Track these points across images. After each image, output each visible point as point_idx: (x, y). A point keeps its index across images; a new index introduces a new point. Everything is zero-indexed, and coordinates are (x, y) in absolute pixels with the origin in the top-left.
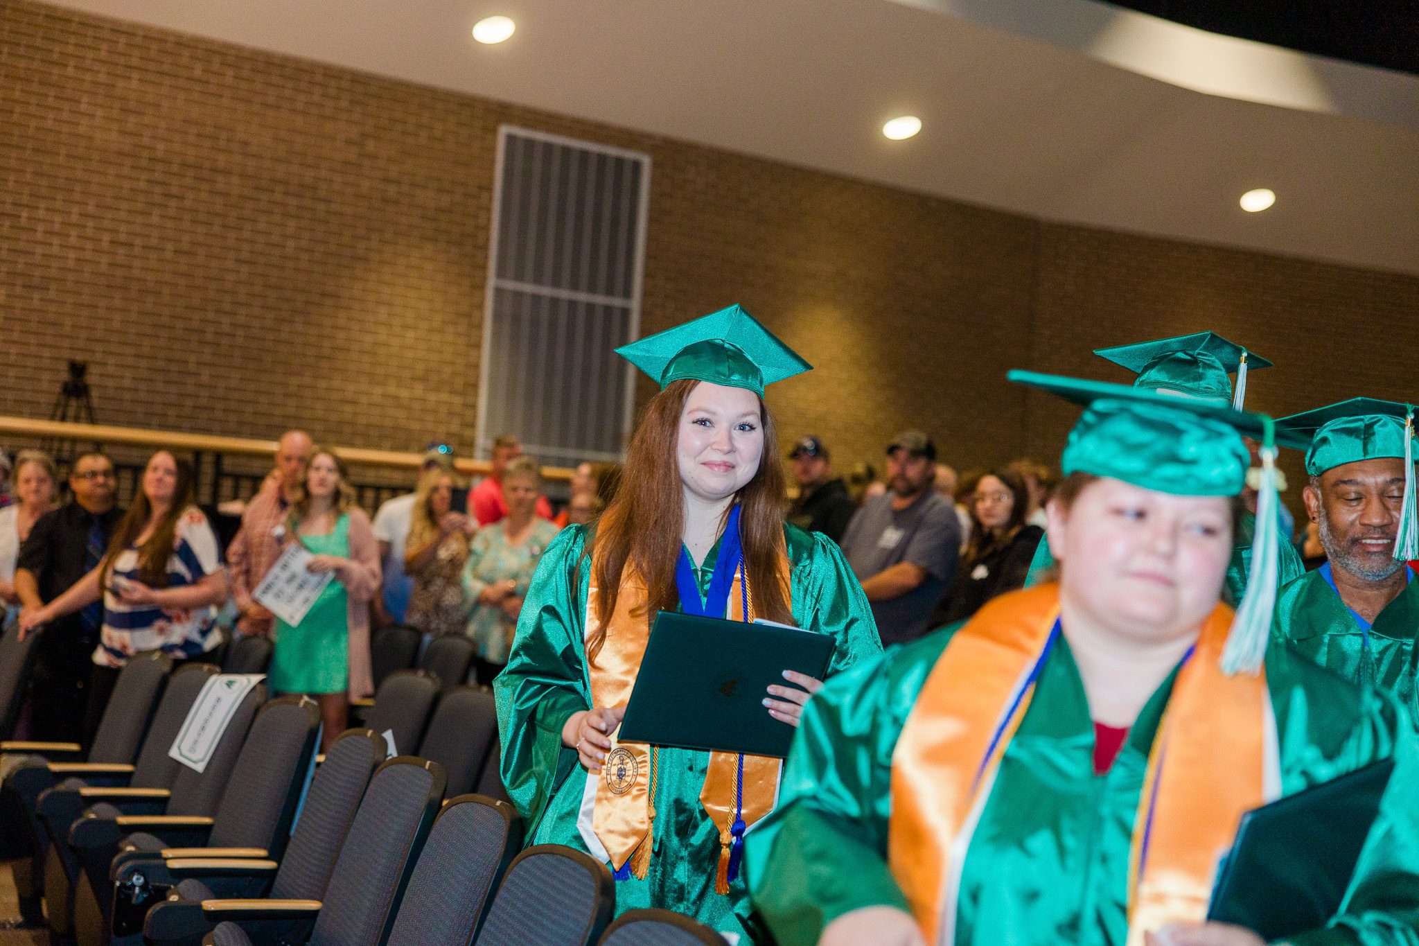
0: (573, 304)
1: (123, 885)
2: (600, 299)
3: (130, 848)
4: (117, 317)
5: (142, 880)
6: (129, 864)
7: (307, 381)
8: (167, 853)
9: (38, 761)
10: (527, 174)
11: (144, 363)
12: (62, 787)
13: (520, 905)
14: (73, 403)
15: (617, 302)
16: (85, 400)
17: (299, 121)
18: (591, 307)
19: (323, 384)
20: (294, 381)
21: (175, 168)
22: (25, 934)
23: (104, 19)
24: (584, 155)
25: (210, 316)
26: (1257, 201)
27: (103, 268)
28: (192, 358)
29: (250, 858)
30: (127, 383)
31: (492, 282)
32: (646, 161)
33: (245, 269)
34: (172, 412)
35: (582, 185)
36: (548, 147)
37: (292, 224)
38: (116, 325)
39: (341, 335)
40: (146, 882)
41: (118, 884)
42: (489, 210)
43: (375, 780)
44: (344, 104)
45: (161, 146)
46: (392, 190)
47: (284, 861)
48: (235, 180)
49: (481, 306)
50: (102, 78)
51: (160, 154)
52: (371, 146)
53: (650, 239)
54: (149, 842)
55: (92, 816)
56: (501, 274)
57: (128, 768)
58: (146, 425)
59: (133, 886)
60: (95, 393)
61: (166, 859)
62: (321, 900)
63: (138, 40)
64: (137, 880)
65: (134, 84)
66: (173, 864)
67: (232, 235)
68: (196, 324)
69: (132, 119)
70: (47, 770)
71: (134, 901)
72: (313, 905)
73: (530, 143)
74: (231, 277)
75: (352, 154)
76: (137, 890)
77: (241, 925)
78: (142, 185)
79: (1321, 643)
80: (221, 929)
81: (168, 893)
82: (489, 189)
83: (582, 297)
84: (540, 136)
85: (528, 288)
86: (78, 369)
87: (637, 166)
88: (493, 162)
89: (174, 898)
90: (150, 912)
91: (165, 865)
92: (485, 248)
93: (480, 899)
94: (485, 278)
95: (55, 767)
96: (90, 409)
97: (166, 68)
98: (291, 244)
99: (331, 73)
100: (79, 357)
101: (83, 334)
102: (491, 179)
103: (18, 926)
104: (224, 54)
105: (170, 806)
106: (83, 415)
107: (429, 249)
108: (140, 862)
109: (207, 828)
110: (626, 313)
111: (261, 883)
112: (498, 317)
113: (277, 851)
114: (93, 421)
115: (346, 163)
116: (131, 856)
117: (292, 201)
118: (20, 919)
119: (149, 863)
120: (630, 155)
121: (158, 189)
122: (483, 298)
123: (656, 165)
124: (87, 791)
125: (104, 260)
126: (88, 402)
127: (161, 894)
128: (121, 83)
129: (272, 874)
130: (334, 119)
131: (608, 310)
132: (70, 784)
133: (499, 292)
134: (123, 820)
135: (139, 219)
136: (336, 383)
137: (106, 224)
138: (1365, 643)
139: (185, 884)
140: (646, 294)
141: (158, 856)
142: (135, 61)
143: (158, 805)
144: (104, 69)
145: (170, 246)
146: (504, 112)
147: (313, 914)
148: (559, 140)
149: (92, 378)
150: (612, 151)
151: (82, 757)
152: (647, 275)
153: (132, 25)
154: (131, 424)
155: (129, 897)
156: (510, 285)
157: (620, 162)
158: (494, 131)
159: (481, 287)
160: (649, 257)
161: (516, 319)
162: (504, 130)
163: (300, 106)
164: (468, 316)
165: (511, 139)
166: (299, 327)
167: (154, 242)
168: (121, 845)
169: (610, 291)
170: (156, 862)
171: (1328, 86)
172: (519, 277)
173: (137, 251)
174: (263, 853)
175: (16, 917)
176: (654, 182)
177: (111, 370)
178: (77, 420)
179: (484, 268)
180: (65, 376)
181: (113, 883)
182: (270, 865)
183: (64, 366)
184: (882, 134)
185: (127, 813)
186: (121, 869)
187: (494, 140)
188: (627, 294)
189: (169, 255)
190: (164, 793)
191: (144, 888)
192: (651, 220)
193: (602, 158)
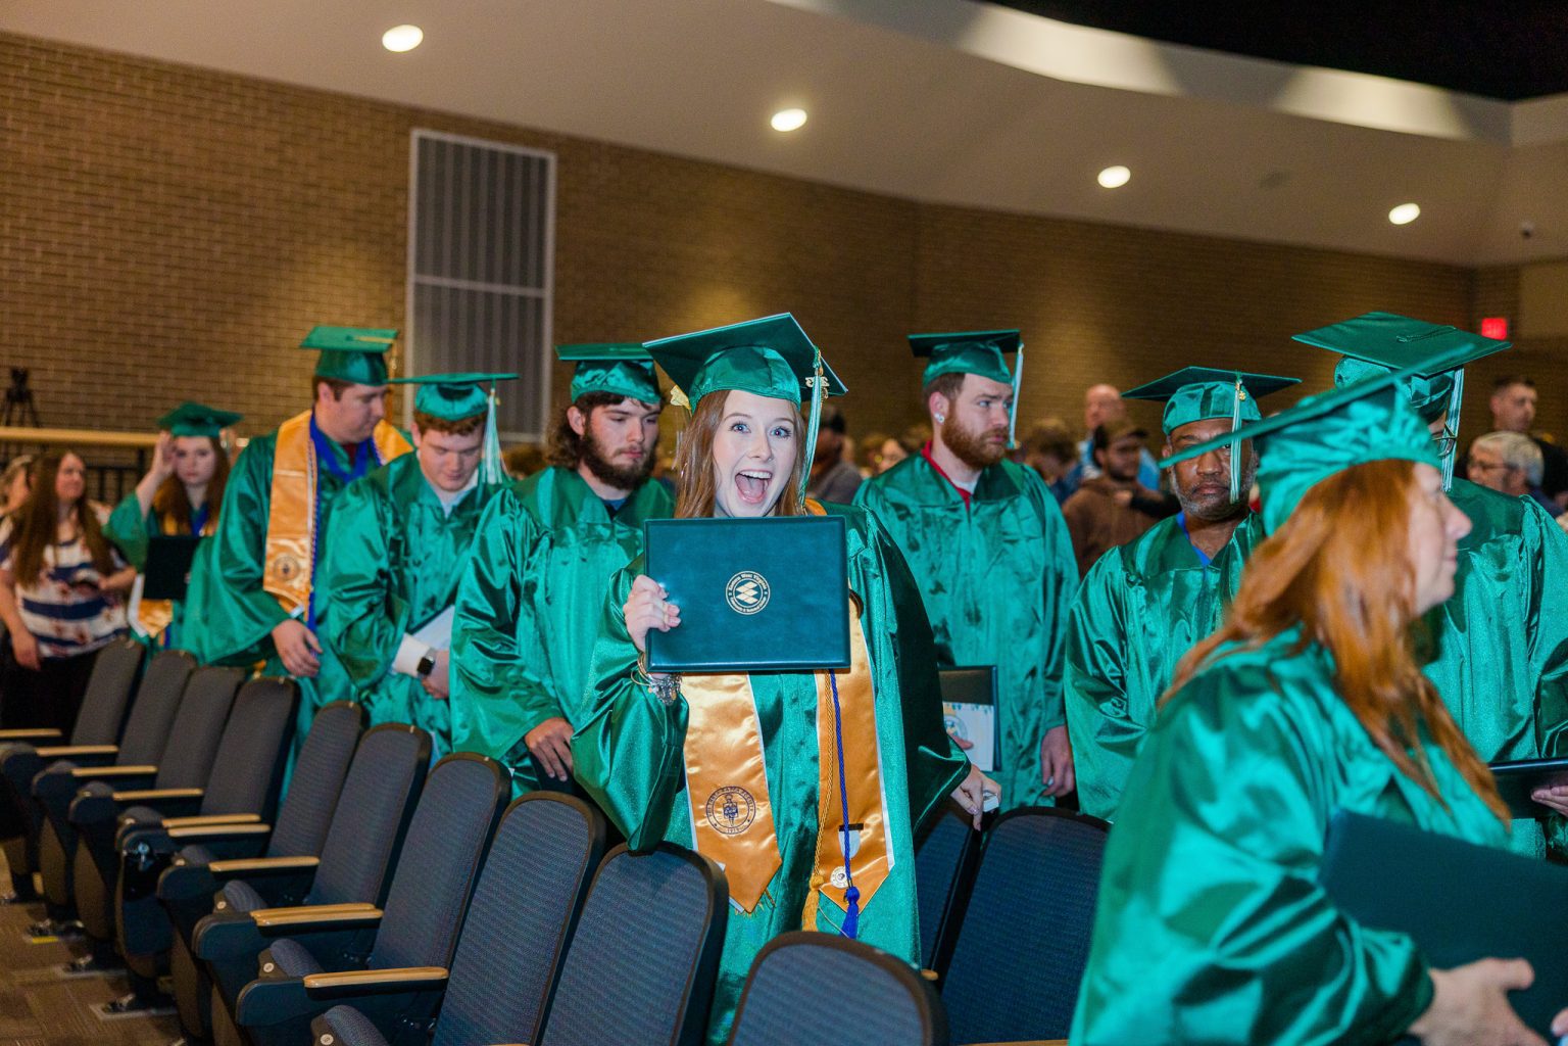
0: (489, 296)
1: (130, 855)
2: (515, 291)
3: (129, 821)
4: (54, 324)
5: (147, 849)
6: (134, 835)
7: (240, 377)
8: (167, 823)
9: (24, 748)
10: (440, 176)
11: (81, 368)
12: (52, 769)
13: (518, 846)
14: (17, 409)
15: (531, 292)
16: (27, 404)
17: (220, 131)
18: (506, 298)
19: (255, 380)
20: (228, 379)
21: (102, 179)
22: (19, 908)
23: (23, 38)
24: (493, 155)
25: (144, 320)
26: (1114, 177)
27: (38, 278)
28: (129, 361)
29: (245, 823)
30: (67, 386)
31: (412, 278)
32: (552, 158)
33: (176, 274)
34: (113, 413)
35: (492, 183)
36: (459, 148)
37: (218, 229)
38: (53, 331)
39: (271, 334)
40: (151, 850)
41: (125, 853)
42: (405, 209)
43: (362, 744)
44: (262, 113)
45: (87, 159)
46: (312, 194)
47: (278, 823)
48: (161, 189)
49: (402, 302)
50: (26, 94)
51: (86, 167)
52: (290, 152)
53: (559, 231)
54: (146, 815)
55: (87, 794)
56: (420, 269)
57: (112, 749)
58: (89, 427)
59: (139, 855)
60: (37, 398)
61: (167, 829)
62: (319, 857)
63: (59, 58)
64: (143, 849)
65: (57, 100)
66: (174, 833)
67: (161, 242)
68: (131, 328)
69: (57, 134)
70: (36, 755)
71: (141, 868)
72: (312, 861)
73: (441, 145)
74: (162, 282)
75: (273, 161)
76: (143, 858)
77: (250, 884)
78: (71, 197)
79: (1168, 578)
80: (231, 887)
81: (173, 859)
82: (405, 190)
83: (498, 289)
84: (450, 138)
85: (446, 282)
86: (20, 376)
87: (543, 163)
88: (406, 163)
89: (180, 863)
90: (162, 876)
91: (167, 834)
92: (404, 245)
93: (479, 844)
94: (405, 274)
95: (43, 752)
96: (34, 413)
97: (88, 84)
98: (218, 249)
99: (250, 84)
100: (20, 364)
101: (22, 342)
102: (407, 181)
103: (13, 901)
104: (144, 69)
105: (159, 780)
106: (27, 418)
107: (350, 248)
108: (143, 833)
109: (198, 800)
110: (539, 302)
111: (257, 845)
112: (419, 311)
113: (269, 815)
114: (37, 424)
115: (266, 169)
116: (132, 828)
117: (217, 208)
118: (13, 894)
119: (151, 833)
120: (536, 153)
121: (86, 200)
122: (404, 294)
123: (561, 161)
124: (78, 772)
125: (38, 270)
126: (32, 407)
127: (165, 861)
128: (44, 100)
129: (266, 837)
130: (253, 128)
131: (523, 300)
132: (61, 767)
133: (419, 287)
134: (118, 796)
135: (71, 230)
136: (268, 378)
137: (39, 235)
138: (1204, 578)
139: (188, 850)
140: (558, 284)
141: (160, 826)
142: (57, 78)
143: (148, 781)
144: (27, 86)
145: (101, 255)
146: (415, 116)
147: (312, 869)
148: (469, 141)
149: (34, 384)
150: (519, 150)
151: (65, 741)
152: (558, 266)
153: (51, 43)
154: (73, 426)
155: (136, 865)
156: (429, 280)
157: (527, 160)
158: (406, 134)
159: (402, 283)
160: (558, 249)
161: (436, 313)
162: (416, 134)
163: (219, 117)
164: (392, 310)
165: (423, 142)
166: (230, 327)
167: (86, 251)
168: (120, 818)
169: (523, 283)
170: (160, 832)
171: (1173, 69)
172: (438, 273)
173: (70, 260)
174: (255, 818)
175: (9, 893)
176: (560, 179)
177: (51, 375)
178: (21, 424)
179: (403, 264)
180: (8, 382)
181: (118, 854)
182: (263, 828)
183: (6, 373)
184: (770, 125)
185: (120, 790)
186: (126, 840)
187: (408, 144)
188: (540, 284)
189: (100, 262)
190: (151, 769)
191: (149, 856)
192: (560, 214)
193: (510, 157)
